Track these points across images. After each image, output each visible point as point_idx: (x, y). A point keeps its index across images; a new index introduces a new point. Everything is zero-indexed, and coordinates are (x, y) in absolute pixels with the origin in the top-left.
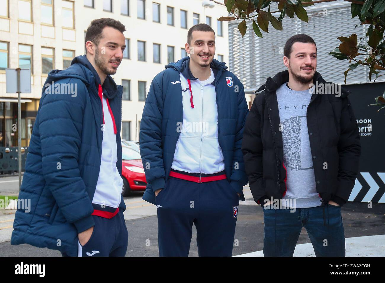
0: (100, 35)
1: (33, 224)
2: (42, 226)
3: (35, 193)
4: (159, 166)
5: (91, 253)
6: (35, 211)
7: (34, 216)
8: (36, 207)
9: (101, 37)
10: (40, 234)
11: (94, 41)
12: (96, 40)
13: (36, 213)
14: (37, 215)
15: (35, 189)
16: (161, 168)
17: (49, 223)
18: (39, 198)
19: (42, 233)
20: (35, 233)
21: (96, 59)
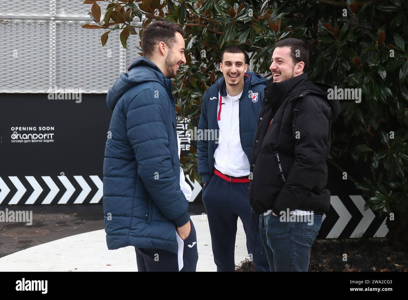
0: (174, 39)
1: (134, 226)
2: (144, 227)
3: (128, 196)
4: (204, 164)
5: (192, 244)
6: (132, 213)
7: (133, 218)
8: (133, 210)
9: (175, 41)
10: (145, 236)
11: (167, 44)
12: (170, 43)
13: (134, 215)
14: (136, 217)
15: (127, 192)
16: (205, 166)
17: (147, 224)
18: (134, 200)
19: (146, 235)
20: (139, 235)
21: (167, 61)
